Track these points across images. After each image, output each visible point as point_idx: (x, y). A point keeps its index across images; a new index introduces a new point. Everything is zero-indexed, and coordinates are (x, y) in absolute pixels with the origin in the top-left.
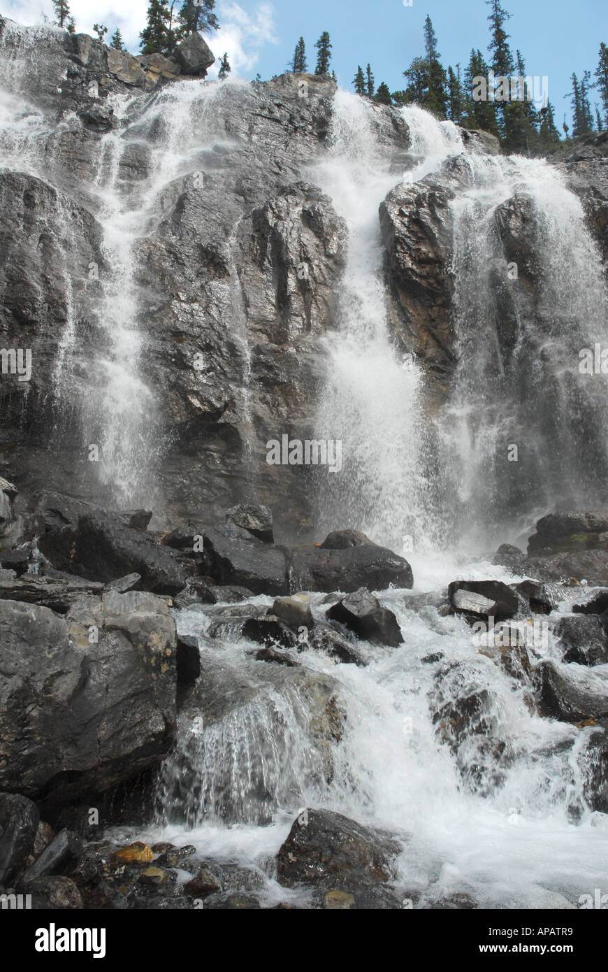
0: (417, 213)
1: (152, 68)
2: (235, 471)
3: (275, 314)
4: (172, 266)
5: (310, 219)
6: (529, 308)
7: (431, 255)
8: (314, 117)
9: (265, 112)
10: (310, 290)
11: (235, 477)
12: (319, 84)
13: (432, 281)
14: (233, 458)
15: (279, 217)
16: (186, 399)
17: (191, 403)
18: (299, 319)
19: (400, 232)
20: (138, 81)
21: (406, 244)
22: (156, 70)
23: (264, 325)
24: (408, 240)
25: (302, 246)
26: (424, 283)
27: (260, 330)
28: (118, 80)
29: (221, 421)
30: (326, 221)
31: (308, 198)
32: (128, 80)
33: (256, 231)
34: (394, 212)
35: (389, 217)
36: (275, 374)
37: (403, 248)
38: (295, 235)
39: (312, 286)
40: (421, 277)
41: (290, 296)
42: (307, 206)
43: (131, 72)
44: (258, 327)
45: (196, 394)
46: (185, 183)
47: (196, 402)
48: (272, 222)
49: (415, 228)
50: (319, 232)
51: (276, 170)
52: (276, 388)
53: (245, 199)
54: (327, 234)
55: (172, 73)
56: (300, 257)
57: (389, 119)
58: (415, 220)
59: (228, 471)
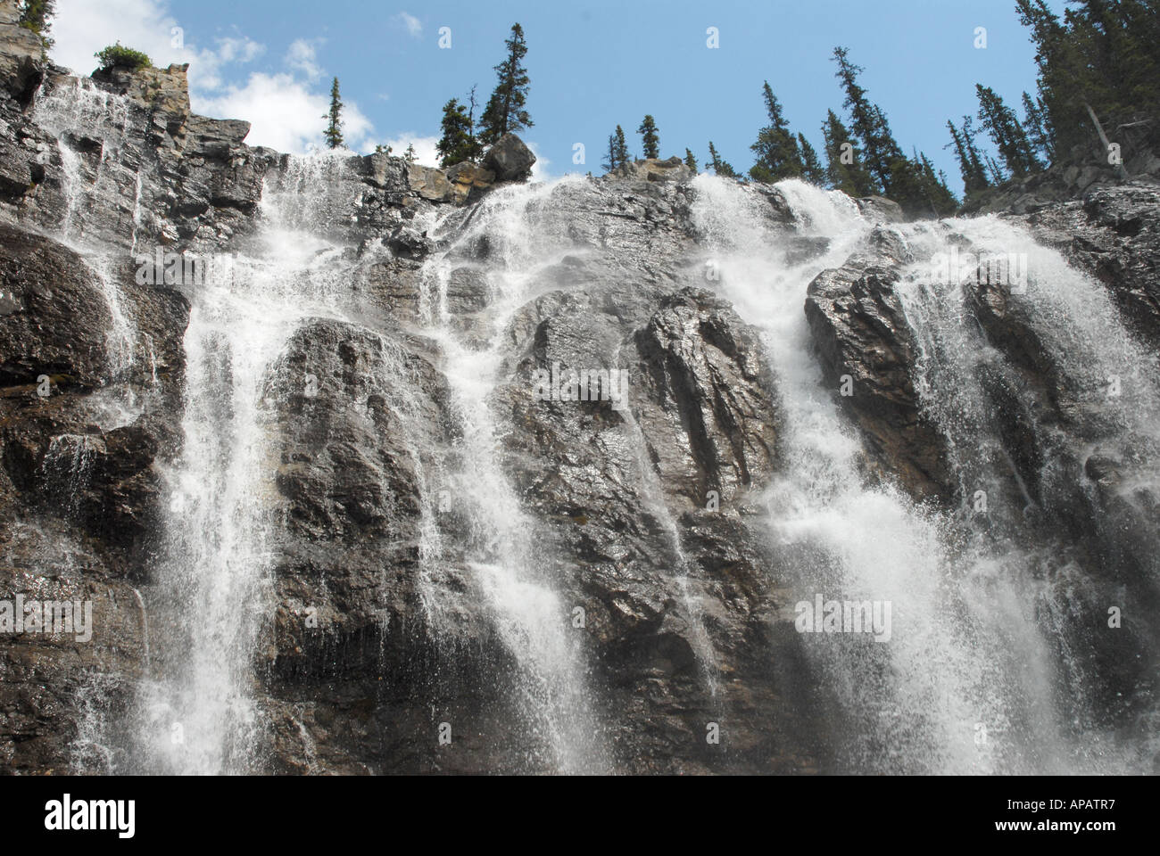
0: (860, 305)
1: (460, 179)
2: (692, 701)
3: (696, 467)
4: (548, 418)
5: (714, 333)
6: (1045, 408)
7: (891, 357)
8: (673, 208)
9: (615, 210)
10: (736, 427)
11: (695, 711)
12: (668, 170)
13: (898, 392)
14: (686, 683)
15: (672, 336)
16: (610, 606)
17: (619, 611)
18: (729, 469)
19: (842, 333)
20: (446, 196)
21: (853, 347)
22: (466, 180)
23: (684, 483)
24: (855, 343)
25: (712, 369)
26: (889, 395)
27: (680, 491)
28: (423, 198)
29: (662, 630)
30: (734, 333)
31: (702, 307)
32: (434, 196)
33: (644, 358)
34: (826, 306)
35: (822, 315)
36: (720, 551)
37: (851, 354)
38: (702, 361)
39: (738, 421)
40: (884, 388)
41: (711, 439)
42: (705, 316)
43: (437, 188)
44: (676, 487)
45: (624, 596)
46: (539, 308)
47: (625, 609)
48: (665, 343)
49: (861, 326)
50: (728, 346)
51: (649, 277)
52: (725, 572)
53: (620, 319)
54: (740, 349)
55: (487, 182)
56: (713, 384)
57: (765, 198)
58: (858, 315)
59: (681, 703)
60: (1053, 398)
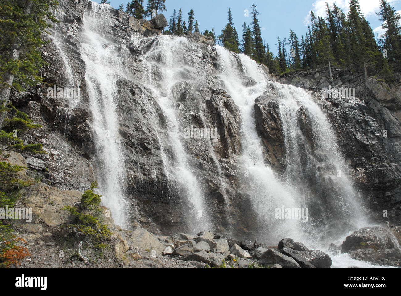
0: (270, 110)
1: (144, 25)
2: (222, 211)
3: (221, 145)
5: (228, 105)
6: (310, 150)
7: (275, 127)
8: (210, 56)
10: (233, 136)
11: (222, 213)
12: (208, 41)
13: (275, 136)
14: (221, 205)
15: (217, 105)
16: (208, 184)
17: (210, 185)
18: (230, 148)
19: (265, 116)
20: (139, 30)
21: (267, 121)
22: (145, 26)
23: (219, 150)
24: (267, 120)
25: (228, 117)
26: (273, 137)
27: (217, 152)
28: (132, 29)
29: (218, 191)
30: (233, 107)
31: (224, 96)
32: (135, 29)
33: (209, 109)
34: (261, 107)
35: (260, 109)
36: (229, 172)
37: (266, 123)
38: (225, 113)
39: (234, 135)
40: (272, 135)
41: (227, 139)
42: (225, 99)
43: (137, 26)
44: (217, 150)
45: (211, 181)
46: (180, 86)
47: (211, 184)
48: (216, 106)
49: (269, 116)
50: (231, 111)
51: (208, 81)
52: (230, 177)
53: (201, 94)
54: (235, 113)
55: (151, 28)
56: (228, 122)
57: (235, 58)
58: (269, 113)
59: (220, 211)
60: (312, 148)
